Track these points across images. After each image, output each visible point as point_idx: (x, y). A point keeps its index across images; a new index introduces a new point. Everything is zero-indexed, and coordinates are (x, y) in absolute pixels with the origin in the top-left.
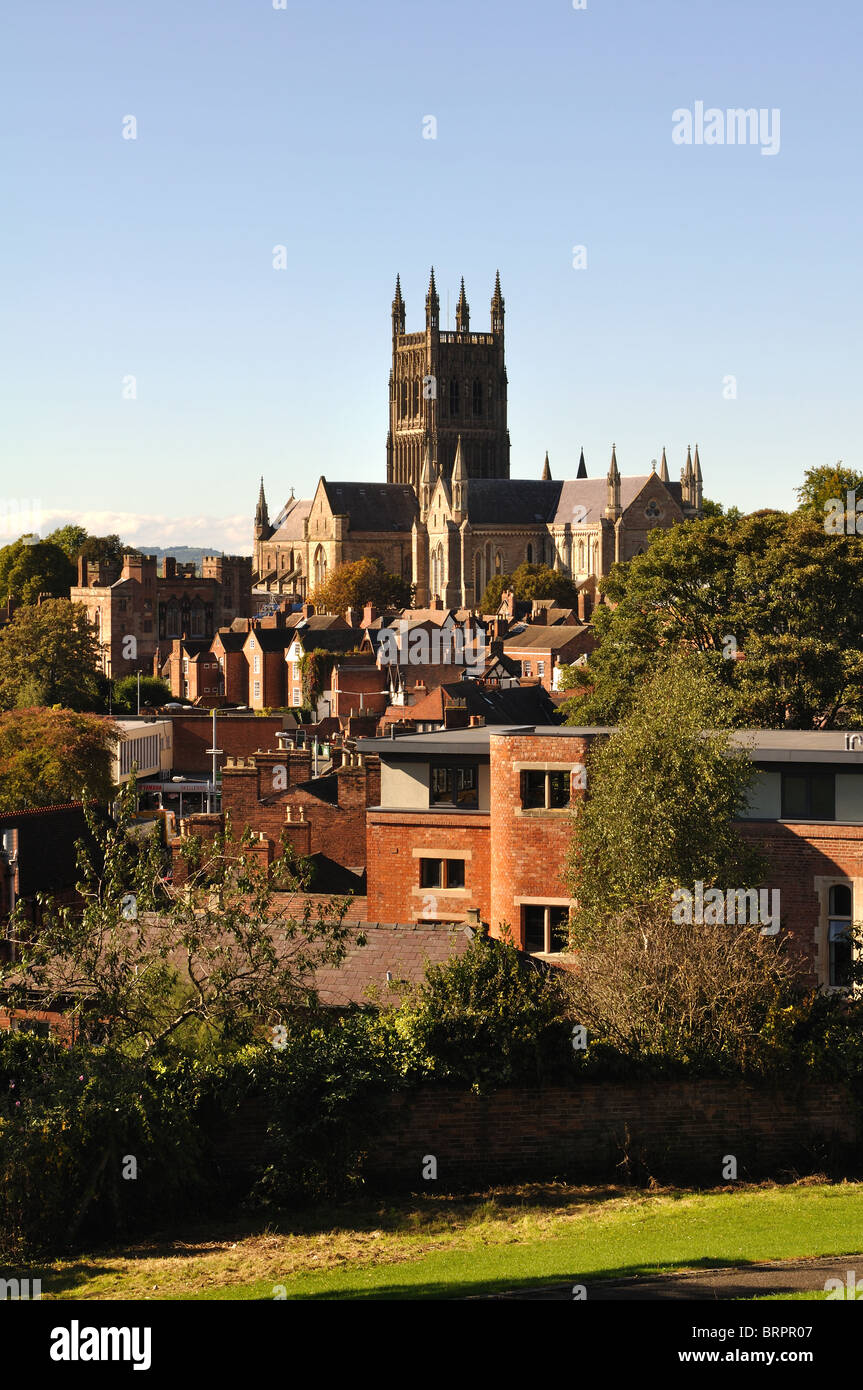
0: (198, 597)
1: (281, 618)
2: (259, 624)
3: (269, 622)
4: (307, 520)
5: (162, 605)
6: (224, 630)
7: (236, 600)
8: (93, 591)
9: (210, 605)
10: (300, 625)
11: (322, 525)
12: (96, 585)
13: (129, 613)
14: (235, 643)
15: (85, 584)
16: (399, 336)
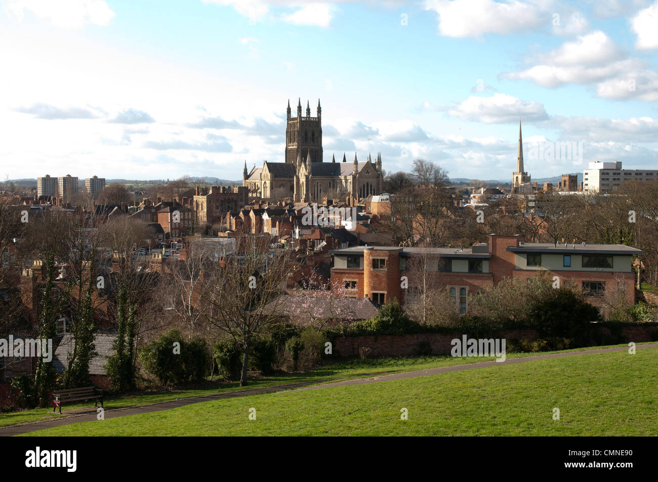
0: (232, 199)
1: (260, 206)
2: (253, 208)
3: (257, 207)
4: (261, 174)
5: (222, 201)
6: (243, 209)
7: (244, 200)
8: (200, 197)
9: (236, 201)
10: (266, 208)
11: (266, 176)
12: (201, 195)
13: (212, 204)
14: (246, 213)
15: (198, 195)
16: (289, 118)
